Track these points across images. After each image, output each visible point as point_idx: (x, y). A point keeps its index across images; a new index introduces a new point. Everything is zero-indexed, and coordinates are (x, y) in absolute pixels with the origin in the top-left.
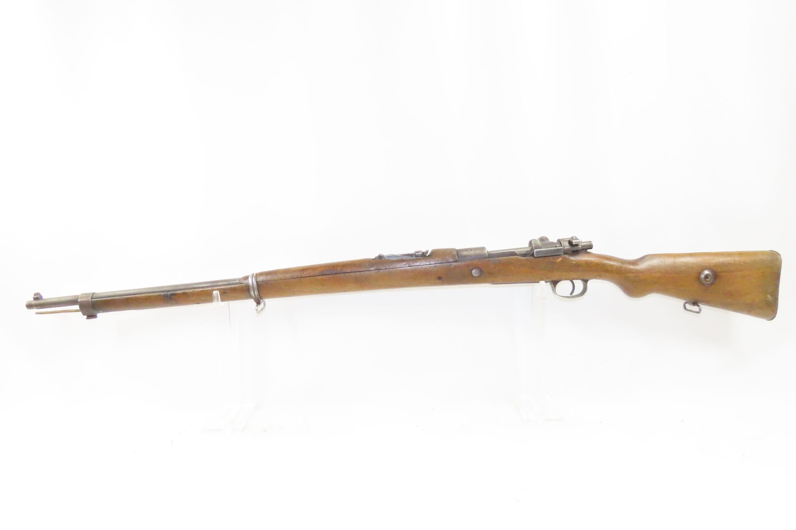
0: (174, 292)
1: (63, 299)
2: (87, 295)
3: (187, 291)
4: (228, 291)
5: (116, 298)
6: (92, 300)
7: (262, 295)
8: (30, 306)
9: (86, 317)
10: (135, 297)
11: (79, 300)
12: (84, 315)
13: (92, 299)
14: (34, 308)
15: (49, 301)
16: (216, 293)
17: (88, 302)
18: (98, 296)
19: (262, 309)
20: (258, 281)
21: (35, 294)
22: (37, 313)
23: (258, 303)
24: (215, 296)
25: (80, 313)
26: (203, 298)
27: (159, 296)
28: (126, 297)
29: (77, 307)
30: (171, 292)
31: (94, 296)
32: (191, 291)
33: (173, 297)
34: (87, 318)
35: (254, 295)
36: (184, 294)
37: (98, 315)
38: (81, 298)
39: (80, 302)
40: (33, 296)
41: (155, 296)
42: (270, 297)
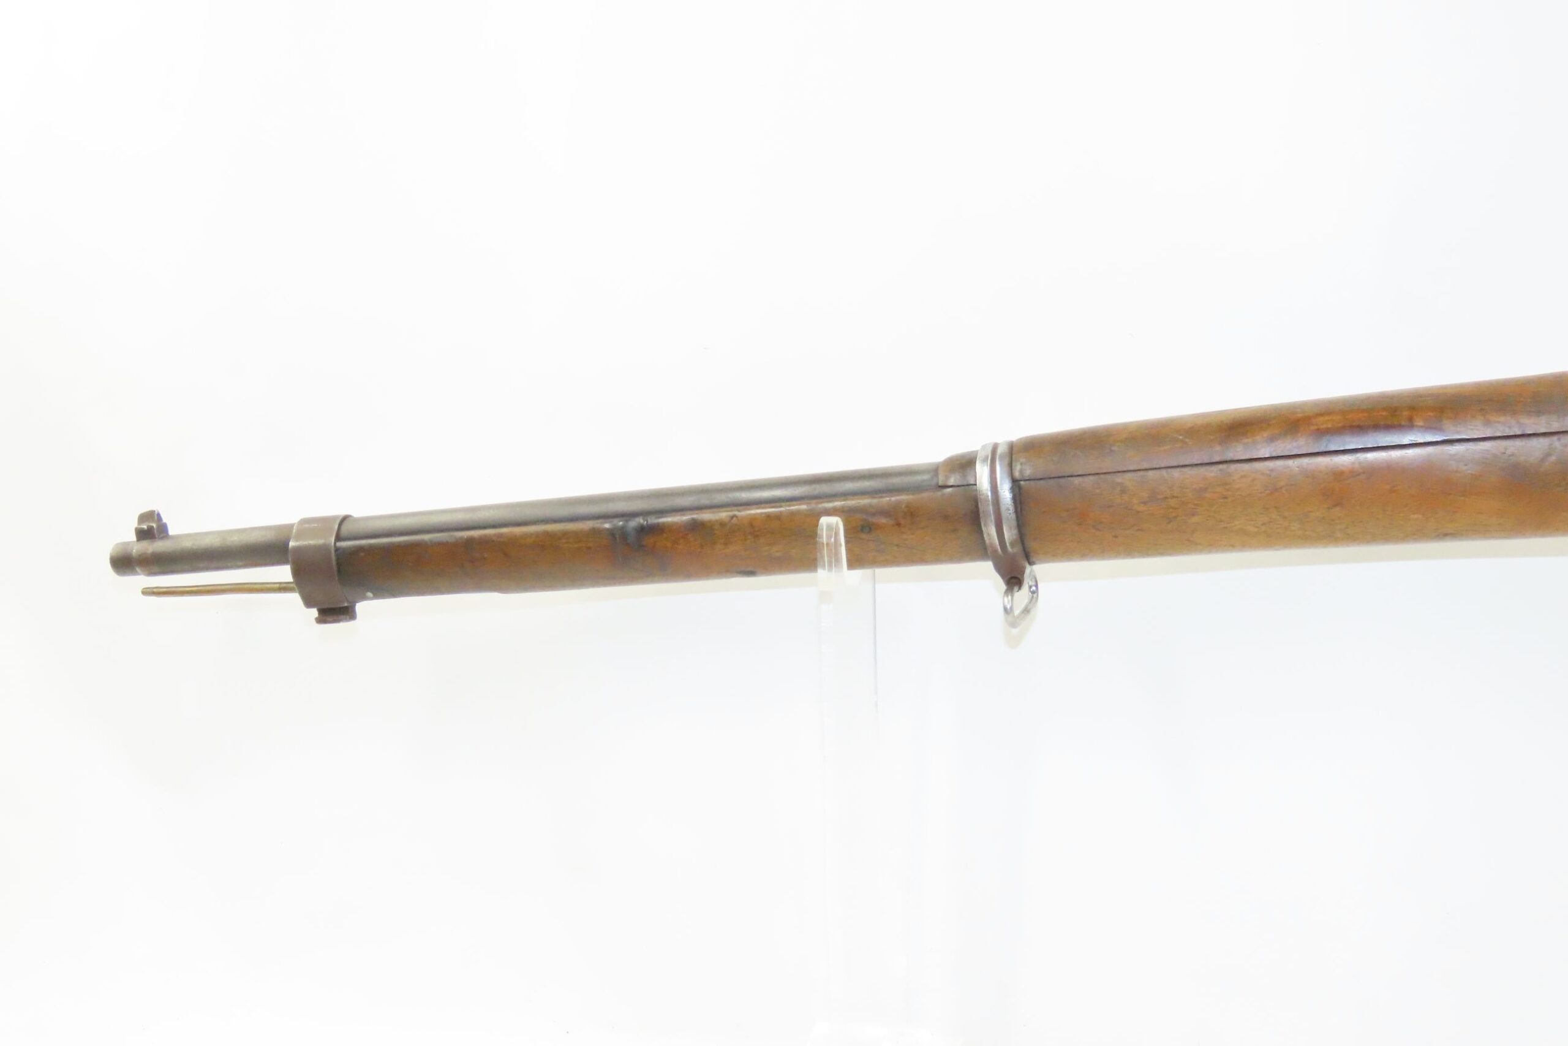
0: (653, 520)
1: (235, 540)
2: (324, 522)
3: (706, 516)
4: (883, 520)
5: (426, 537)
6: (339, 544)
7: (1031, 544)
8: (123, 563)
9: (314, 612)
10: (500, 535)
11: (292, 544)
12: (309, 603)
13: (338, 538)
14: (138, 569)
15: (187, 544)
16: (831, 526)
17: (323, 550)
18: (362, 528)
19: (1026, 611)
20: (1017, 474)
21: (143, 518)
22: (149, 592)
23: (1013, 580)
24: (825, 540)
25: (295, 598)
26: (776, 551)
27: (595, 532)
28: (466, 534)
29: (283, 573)
30: (640, 520)
31: (346, 529)
32: (723, 515)
33: (649, 541)
34: (321, 620)
35: (997, 542)
36: (696, 527)
37: (361, 607)
38: (300, 535)
39: (297, 550)
40: (134, 524)
41: (577, 536)
42: (1068, 554)
